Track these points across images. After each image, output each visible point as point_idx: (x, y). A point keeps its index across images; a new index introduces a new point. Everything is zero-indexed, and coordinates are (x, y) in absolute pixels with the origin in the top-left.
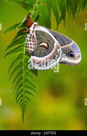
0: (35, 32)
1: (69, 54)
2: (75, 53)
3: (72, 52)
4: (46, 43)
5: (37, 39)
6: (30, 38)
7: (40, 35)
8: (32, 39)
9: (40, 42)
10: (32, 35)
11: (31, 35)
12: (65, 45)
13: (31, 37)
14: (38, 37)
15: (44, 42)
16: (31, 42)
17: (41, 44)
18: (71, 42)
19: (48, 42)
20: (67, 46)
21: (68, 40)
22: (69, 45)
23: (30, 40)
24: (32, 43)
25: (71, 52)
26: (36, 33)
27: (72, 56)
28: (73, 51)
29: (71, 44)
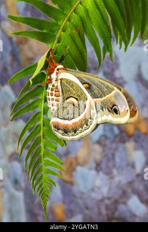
0: (59, 81)
1: (112, 109)
2: (119, 107)
3: (116, 105)
4: (75, 98)
5: (63, 92)
6: (52, 90)
7: (67, 85)
8: (55, 92)
9: (67, 96)
10: (56, 85)
11: (53, 86)
12: (105, 96)
13: (54, 88)
14: (63, 89)
15: (72, 97)
16: (53, 97)
17: (68, 100)
18: (113, 90)
19: (78, 98)
20: (107, 96)
21: (107, 87)
22: (110, 95)
23: (51, 93)
24: (55, 98)
25: (114, 105)
26: (61, 83)
27: (116, 111)
28: (116, 103)
29: (113, 92)
